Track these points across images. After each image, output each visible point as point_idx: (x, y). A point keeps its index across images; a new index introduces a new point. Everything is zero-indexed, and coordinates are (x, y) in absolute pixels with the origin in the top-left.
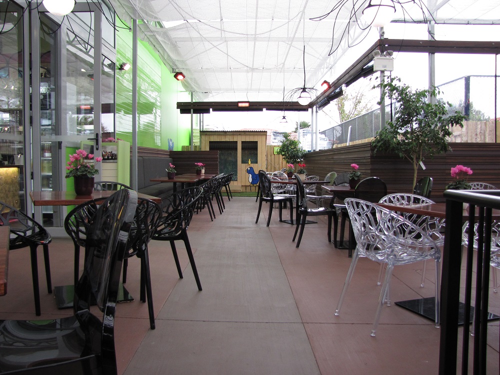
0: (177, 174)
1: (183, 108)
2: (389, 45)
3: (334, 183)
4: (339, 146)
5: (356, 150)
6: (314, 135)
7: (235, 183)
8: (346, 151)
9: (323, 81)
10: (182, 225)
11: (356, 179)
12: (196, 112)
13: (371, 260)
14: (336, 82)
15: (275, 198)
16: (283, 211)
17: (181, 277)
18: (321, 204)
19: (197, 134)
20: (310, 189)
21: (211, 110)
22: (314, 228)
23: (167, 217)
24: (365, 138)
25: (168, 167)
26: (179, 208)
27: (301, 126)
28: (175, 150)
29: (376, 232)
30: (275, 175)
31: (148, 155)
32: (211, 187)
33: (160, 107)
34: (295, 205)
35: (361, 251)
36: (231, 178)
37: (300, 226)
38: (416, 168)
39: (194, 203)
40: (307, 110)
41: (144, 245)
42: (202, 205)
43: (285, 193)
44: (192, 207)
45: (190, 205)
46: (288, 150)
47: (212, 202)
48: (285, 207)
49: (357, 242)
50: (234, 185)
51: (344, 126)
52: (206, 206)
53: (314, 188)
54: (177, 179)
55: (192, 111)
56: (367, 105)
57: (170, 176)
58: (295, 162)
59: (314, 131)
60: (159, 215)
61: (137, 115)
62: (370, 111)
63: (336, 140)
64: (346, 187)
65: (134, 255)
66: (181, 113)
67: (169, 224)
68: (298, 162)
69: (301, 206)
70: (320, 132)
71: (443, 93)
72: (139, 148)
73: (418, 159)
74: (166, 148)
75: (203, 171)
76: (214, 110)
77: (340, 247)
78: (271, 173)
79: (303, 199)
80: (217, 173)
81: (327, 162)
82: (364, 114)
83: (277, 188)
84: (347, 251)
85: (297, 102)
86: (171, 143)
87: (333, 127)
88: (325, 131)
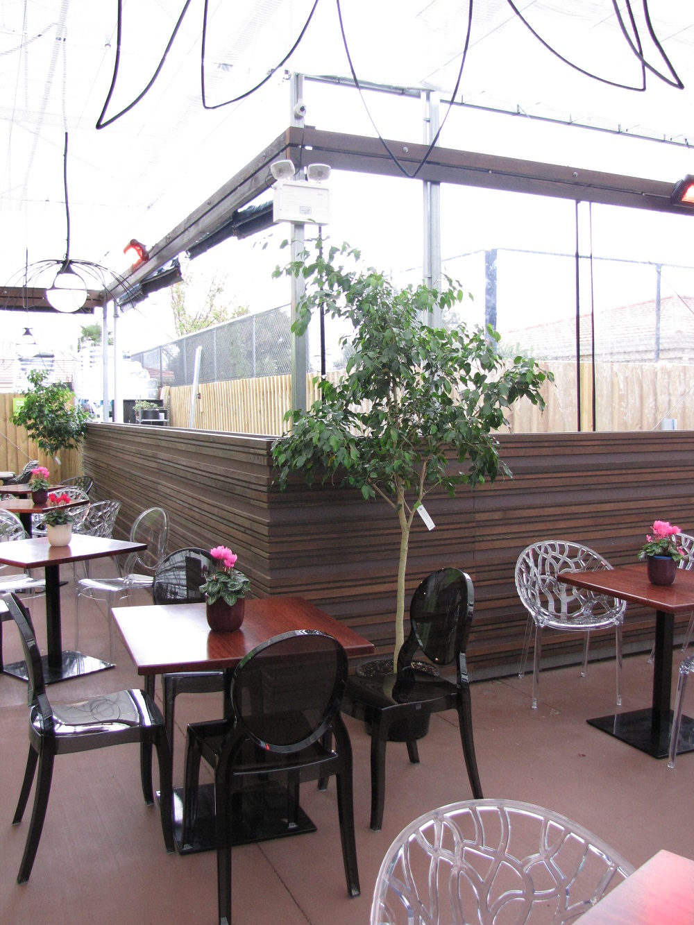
2: (315, 148)
9: (128, 242)
14: (163, 244)
38: (405, 524)
40: (92, 311)
46: (42, 414)
51: (186, 345)
70: (127, 355)
71: (471, 296)
73: (412, 498)
87: (160, 347)
88: (142, 353)
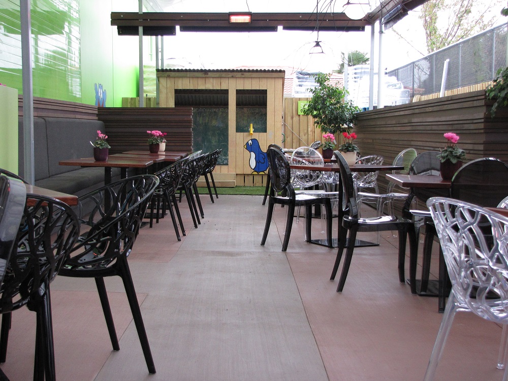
0: (111, 152)
1: (124, 24)
3: (412, 169)
4: (425, 98)
5: (455, 106)
6: (376, 77)
7: (224, 168)
8: (435, 109)
10: (118, 247)
11: (454, 161)
12: (149, 31)
13: (480, 319)
15: (299, 198)
16: (315, 222)
17: (116, 347)
18: (386, 209)
19: (150, 74)
20: (366, 182)
21: (178, 28)
22: (371, 255)
23: (90, 233)
24: (477, 83)
25: (95, 138)
26: (114, 215)
27: (349, 61)
28: (108, 105)
29: (491, 264)
30: (299, 154)
31: (56, 115)
32: (178, 176)
33: (79, 21)
34: (335, 212)
35: (460, 301)
36: (216, 159)
37: (345, 251)
39: (142, 206)
40: (363, 29)
41: (43, 286)
42: (161, 211)
43: (317, 187)
44: (138, 213)
45: (133, 210)
46: (324, 107)
47: (179, 204)
48: (318, 215)
49: (453, 282)
50: (221, 174)
51: (434, 60)
52: (168, 212)
53: (374, 178)
54: (112, 161)
55: (141, 29)
56: (482, 16)
57: (98, 155)
58: (337, 130)
59: (376, 71)
60: (73, 229)
61: (31, 37)
62: (488, 29)
63: (419, 87)
64: (435, 177)
65: (22, 305)
66: (119, 34)
67: (93, 246)
68: (344, 130)
69: (347, 213)
70: (387, 71)
72: (37, 101)
74: (91, 101)
75: (163, 146)
76: (184, 29)
77: (422, 293)
78: (291, 150)
79: (352, 200)
80: (190, 150)
81: (399, 129)
82: (477, 34)
83: (303, 178)
84: (436, 300)
85: (343, 14)
86: (100, 91)
87: (413, 63)
88: (398, 69)
